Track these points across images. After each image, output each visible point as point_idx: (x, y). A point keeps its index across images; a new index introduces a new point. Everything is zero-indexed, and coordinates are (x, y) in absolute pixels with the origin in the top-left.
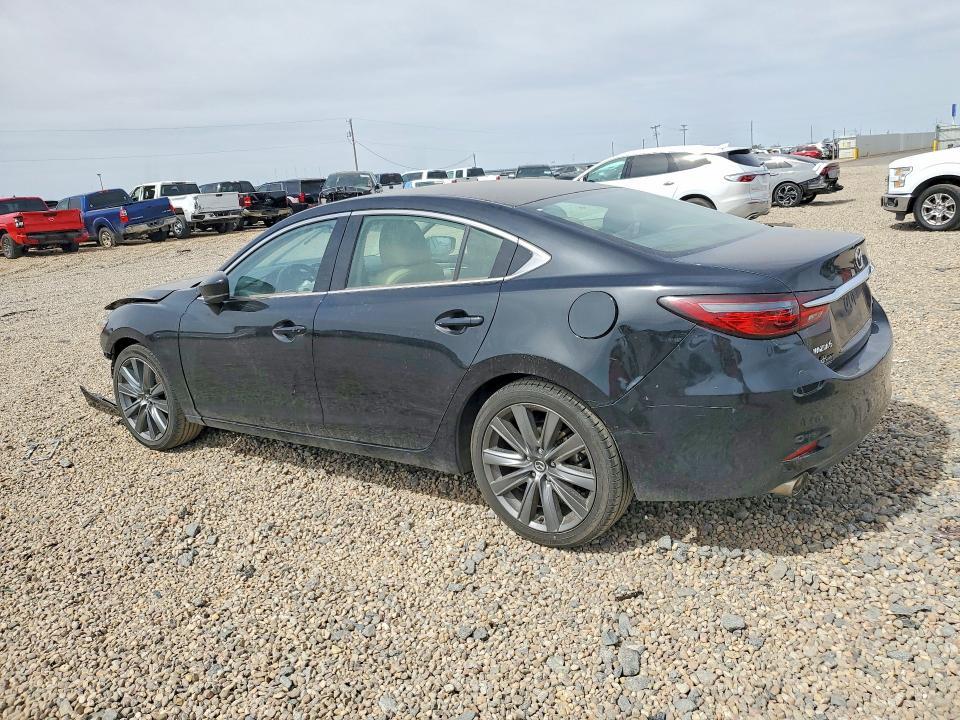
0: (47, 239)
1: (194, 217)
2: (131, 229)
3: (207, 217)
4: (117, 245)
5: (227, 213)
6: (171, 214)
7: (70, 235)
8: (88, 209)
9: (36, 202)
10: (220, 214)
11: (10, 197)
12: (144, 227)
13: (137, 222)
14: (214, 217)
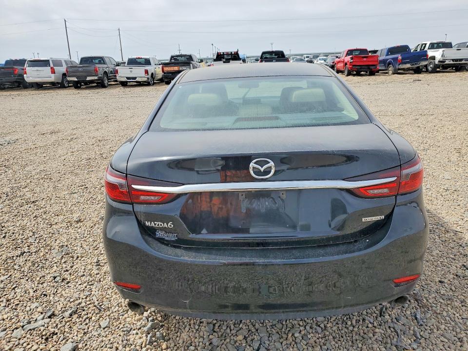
0: (361, 69)
1: (439, 61)
2: (402, 66)
3: (447, 62)
4: (394, 74)
5: (461, 60)
6: (427, 59)
7: (371, 67)
8: (387, 55)
9: (363, 51)
10: (456, 60)
11: (355, 48)
12: (408, 66)
13: (406, 63)
14: (452, 62)
